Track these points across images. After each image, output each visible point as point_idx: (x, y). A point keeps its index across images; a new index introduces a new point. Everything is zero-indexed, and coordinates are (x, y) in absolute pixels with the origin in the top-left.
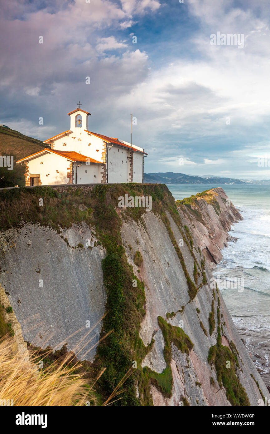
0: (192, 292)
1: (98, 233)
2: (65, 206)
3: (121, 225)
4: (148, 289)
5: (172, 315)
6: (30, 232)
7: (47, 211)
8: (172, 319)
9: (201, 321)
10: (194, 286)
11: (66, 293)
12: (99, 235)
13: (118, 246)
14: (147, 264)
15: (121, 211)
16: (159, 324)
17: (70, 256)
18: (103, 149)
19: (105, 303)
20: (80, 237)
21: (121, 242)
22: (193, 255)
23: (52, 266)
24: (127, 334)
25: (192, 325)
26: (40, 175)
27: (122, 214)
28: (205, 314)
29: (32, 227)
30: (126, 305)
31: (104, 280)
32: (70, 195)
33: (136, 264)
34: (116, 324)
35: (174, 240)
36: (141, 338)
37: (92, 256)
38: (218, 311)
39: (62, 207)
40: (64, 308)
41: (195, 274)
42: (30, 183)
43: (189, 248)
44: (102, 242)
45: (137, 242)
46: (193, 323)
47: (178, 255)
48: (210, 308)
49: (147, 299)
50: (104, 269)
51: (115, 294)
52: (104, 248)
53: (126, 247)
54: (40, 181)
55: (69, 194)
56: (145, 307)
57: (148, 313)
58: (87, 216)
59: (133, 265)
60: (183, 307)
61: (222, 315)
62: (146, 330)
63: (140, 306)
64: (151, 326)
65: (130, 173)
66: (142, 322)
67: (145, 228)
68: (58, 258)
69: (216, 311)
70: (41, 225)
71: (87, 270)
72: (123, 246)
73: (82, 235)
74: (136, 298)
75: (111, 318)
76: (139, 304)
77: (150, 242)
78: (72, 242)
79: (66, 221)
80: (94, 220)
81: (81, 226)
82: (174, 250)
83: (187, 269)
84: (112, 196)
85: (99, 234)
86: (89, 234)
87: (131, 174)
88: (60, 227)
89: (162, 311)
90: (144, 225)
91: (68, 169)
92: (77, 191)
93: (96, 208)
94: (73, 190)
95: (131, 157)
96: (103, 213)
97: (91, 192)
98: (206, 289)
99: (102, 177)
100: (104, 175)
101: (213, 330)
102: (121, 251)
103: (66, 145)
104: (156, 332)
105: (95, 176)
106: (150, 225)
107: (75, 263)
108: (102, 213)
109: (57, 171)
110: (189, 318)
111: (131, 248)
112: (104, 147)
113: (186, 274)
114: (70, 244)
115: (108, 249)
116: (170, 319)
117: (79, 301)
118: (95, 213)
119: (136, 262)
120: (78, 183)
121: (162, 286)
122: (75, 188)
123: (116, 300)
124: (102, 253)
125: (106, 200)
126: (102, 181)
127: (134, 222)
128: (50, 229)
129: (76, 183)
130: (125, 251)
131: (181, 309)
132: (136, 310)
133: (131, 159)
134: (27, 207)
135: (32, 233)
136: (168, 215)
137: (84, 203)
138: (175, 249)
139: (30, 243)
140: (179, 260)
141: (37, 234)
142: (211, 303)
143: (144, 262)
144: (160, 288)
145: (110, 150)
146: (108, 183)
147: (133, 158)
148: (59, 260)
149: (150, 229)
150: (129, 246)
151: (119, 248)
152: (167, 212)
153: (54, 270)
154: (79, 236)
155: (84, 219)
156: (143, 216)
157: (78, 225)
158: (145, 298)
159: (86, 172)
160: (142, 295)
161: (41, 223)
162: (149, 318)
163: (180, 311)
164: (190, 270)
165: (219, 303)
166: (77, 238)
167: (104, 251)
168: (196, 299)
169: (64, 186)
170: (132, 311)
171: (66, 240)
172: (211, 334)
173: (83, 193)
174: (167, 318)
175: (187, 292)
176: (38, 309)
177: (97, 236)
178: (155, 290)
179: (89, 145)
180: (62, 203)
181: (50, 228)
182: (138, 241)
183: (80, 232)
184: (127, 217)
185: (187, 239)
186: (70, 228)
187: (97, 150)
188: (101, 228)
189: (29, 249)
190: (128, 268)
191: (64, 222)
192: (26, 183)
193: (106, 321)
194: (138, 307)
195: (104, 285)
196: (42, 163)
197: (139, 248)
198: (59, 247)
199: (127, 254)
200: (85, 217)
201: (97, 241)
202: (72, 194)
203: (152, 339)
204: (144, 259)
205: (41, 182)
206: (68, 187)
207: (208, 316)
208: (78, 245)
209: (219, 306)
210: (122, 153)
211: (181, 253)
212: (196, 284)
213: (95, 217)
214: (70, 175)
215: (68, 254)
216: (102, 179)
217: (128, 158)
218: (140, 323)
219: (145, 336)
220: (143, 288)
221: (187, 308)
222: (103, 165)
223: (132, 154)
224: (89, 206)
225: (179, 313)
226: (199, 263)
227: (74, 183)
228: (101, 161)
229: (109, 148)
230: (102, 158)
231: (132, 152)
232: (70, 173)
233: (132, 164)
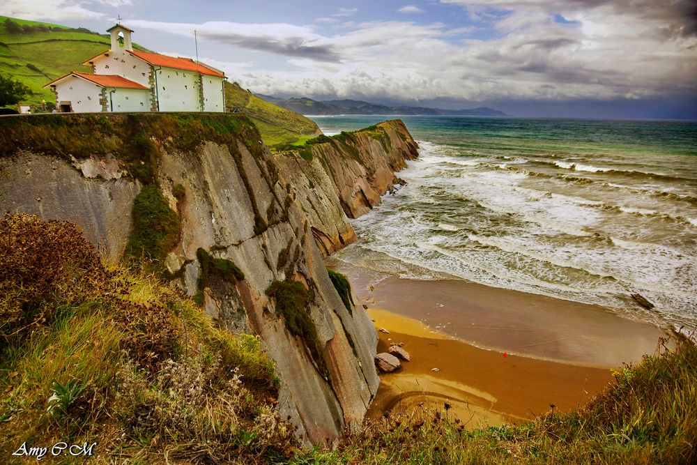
0: (260, 228)
1: (128, 165)
3: (160, 157)
5: (220, 248)
6: (30, 161)
8: (219, 252)
10: (264, 222)
13: (153, 178)
15: (163, 142)
16: (198, 255)
18: (149, 73)
20: (100, 167)
21: (157, 174)
22: (272, 190)
25: (250, 260)
26: (70, 102)
28: (275, 250)
29: (33, 156)
33: (175, 196)
35: (244, 174)
36: (167, 265)
41: (271, 211)
43: (268, 183)
46: (253, 257)
47: (248, 190)
48: (286, 245)
49: (185, 231)
52: (134, 180)
53: (164, 179)
54: (72, 108)
57: (183, 243)
58: (114, 146)
59: (171, 197)
60: (241, 242)
61: (303, 253)
64: (183, 256)
65: (200, 100)
67: (199, 160)
69: (294, 248)
70: (46, 154)
71: (106, 201)
72: (159, 178)
73: (104, 166)
78: (87, 173)
79: (82, 151)
81: (104, 156)
82: (243, 185)
83: (259, 206)
86: (114, 166)
87: (202, 101)
88: (73, 157)
89: (205, 244)
90: (197, 158)
91: (100, 95)
92: (101, 119)
94: (95, 118)
95: (199, 81)
97: (123, 121)
98: (284, 226)
99: (152, 105)
100: (154, 103)
101: (284, 266)
103: (108, 68)
104: (191, 261)
105: (142, 103)
106: (208, 158)
109: (88, 97)
110: (247, 251)
111: (171, 181)
112: (150, 71)
113: (255, 211)
114: (84, 175)
116: (216, 251)
119: (176, 194)
120: (114, 111)
121: (213, 220)
126: (151, 109)
127: (182, 154)
128: (58, 159)
129: (112, 111)
130: (160, 183)
131: (238, 243)
133: (200, 84)
135: (32, 162)
136: (241, 147)
139: (30, 172)
140: (248, 195)
141: (39, 163)
142: (288, 240)
143: (188, 195)
144: (210, 222)
145: (160, 73)
146: (160, 111)
147: (203, 83)
148: (68, 190)
150: (168, 178)
152: (240, 144)
156: (198, 147)
157: (99, 155)
158: (180, 229)
159: (127, 99)
161: (45, 152)
163: (236, 245)
164: (264, 205)
166: (96, 168)
168: (265, 235)
171: (80, 171)
172: (278, 269)
174: (212, 250)
175: (252, 228)
177: (126, 167)
178: (200, 223)
181: (58, 157)
183: (102, 162)
184: (173, 148)
185: (268, 173)
186: (87, 159)
187: (143, 74)
190: (162, 200)
191: (78, 152)
196: (71, 88)
197: (183, 182)
198: (70, 177)
199: (163, 186)
201: (125, 172)
203: (182, 268)
204: (188, 192)
207: (279, 252)
208: (98, 176)
210: (184, 76)
211: (252, 188)
212: (269, 220)
214: (102, 102)
215: (81, 185)
216: (152, 107)
217: (195, 82)
220: (181, 220)
221: (247, 243)
222: (151, 90)
223: (201, 79)
225: (234, 248)
226: (282, 200)
227: (109, 110)
228: (149, 86)
229: (158, 72)
230: (149, 83)
231: (200, 75)
232: (103, 100)
233: (201, 89)
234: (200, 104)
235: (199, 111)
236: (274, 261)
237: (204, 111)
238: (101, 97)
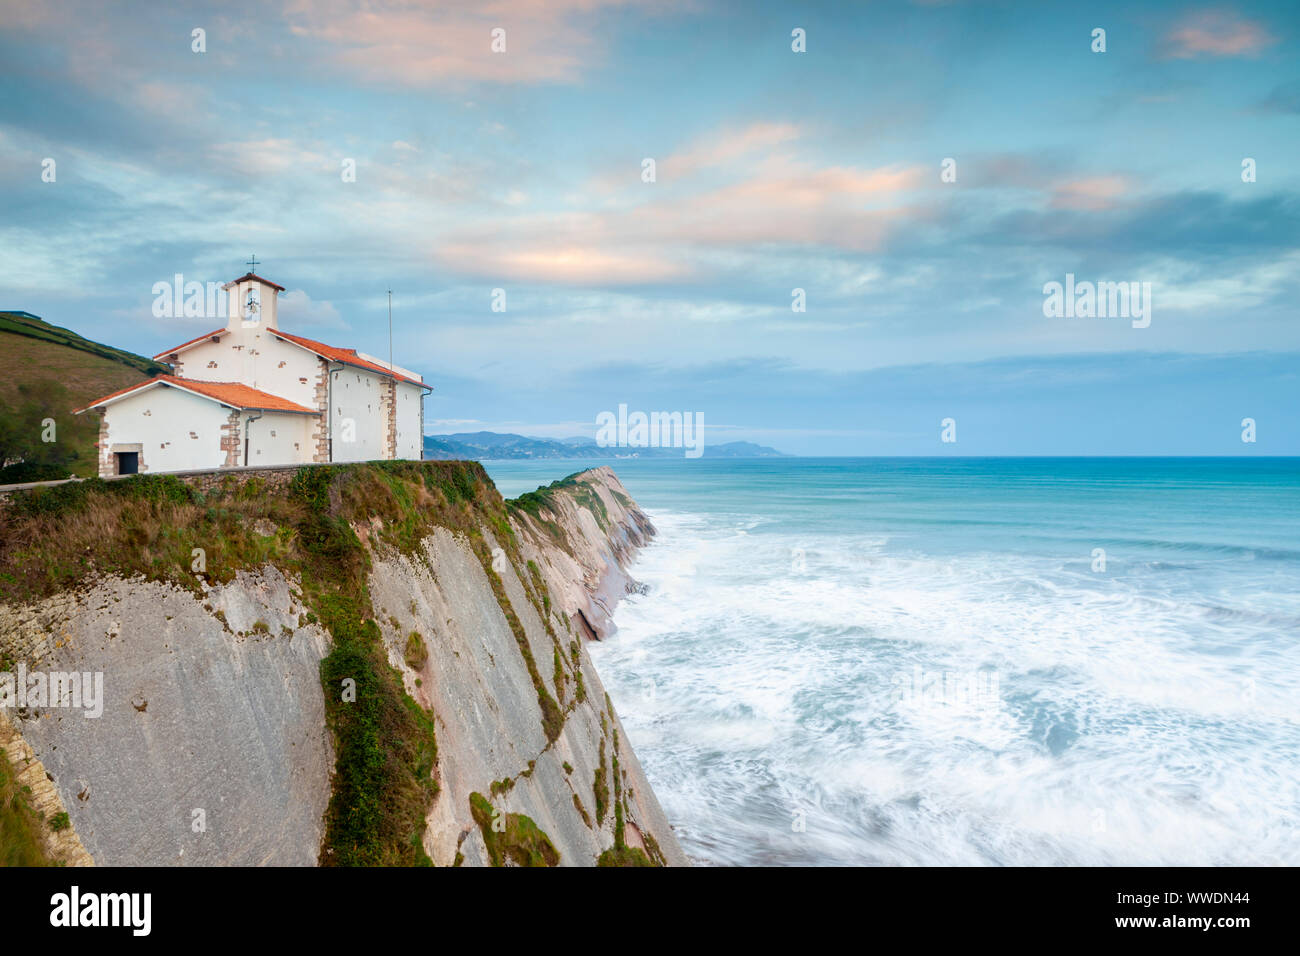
0: (553, 723)
1: (308, 591)
2: (216, 526)
3: (369, 568)
4: (443, 727)
5: (504, 787)
6: (117, 601)
7: (166, 541)
8: (505, 797)
9: (577, 792)
10: (556, 708)
11: (222, 758)
12: (312, 597)
13: (362, 622)
14: (437, 664)
15: (368, 533)
16: (474, 813)
17: (231, 656)
18: (318, 377)
19: (331, 774)
20: (259, 605)
21: (371, 610)
22: (550, 631)
23: (182, 688)
24: (392, 848)
25: (554, 807)
26: (141, 445)
27: (371, 540)
28: (585, 773)
29: (121, 586)
30: (384, 773)
31: (327, 714)
32: (230, 497)
33: (411, 664)
34: (363, 825)
35: (504, 598)
36: (429, 854)
37: (294, 653)
38: (616, 765)
39: (207, 528)
40: (218, 800)
41: (559, 677)
42: (112, 466)
43: (541, 615)
44: (322, 615)
45: (413, 609)
46: (557, 800)
47: (516, 635)
48: (597, 759)
49: (442, 753)
50: (326, 684)
51: (357, 747)
52: (324, 629)
53: (384, 623)
54: (142, 462)
55: (228, 493)
56: (438, 774)
57: (444, 786)
58: (278, 548)
59: (403, 667)
60: (532, 764)
61: (624, 773)
62: (441, 833)
63: (424, 772)
64: (453, 821)
65: (389, 437)
66: (429, 813)
67: (431, 571)
68: (197, 666)
69: (609, 763)
70: (148, 580)
71: (280, 692)
72: (376, 621)
73: (264, 599)
74: (414, 753)
75: (349, 811)
76: (422, 767)
77: (444, 605)
78: (237, 622)
79: (220, 565)
80: (296, 557)
81: (262, 575)
82: (507, 622)
83: (539, 668)
84: (344, 494)
85: (311, 594)
86: (283, 596)
87: (392, 437)
88: (204, 583)
89: (479, 780)
90: (428, 566)
91: (224, 427)
92: (249, 484)
93: (302, 526)
94: (237, 481)
95: (390, 395)
96: (322, 538)
97: (289, 487)
98: (584, 712)
99: (317, 447)
100: (323, 442)
101: (606, 812)
102: (372, 633)
103: (216, 366)
104: (467, 833)
105: (297, 445)
106: (444, 565)
107: (247, 675)
108: (318, 540)
109: (192, 433)
110: (546, 787)
111: (397, 626)
112: (320, 371)
113: (536, 680)
114: (230, 626)
115: (336, 631)
116: (500, 796)
117: (259, 778)
118: (300, 540)
119: (411, 658)
120: (251, 464)
121: (479, 716)
122: (245, 478)
123: (361, 763)
124: (320, 642)
125: (330, 505)
126: (315, 457)
127: (403, 558)
128: (175, 589)
129: (246, 464)
130: (380, 633)
131: (528, 769)
132: (413, 781)
133: (390, 401)
134: (108, 534)
135: (122, 603)
136: (488, 537)
137: (269, 516)
138: (508, 619)
139: (116, 631)
140: (518, 647)
141: (137, 604)
142: (598, 746)
143: (432, 657)
144: (474, 721)
145: (336, 377)
146: (334, 461)
148: (201, 671)
149: (445, 575)
150: (391, 619)
151: (364, 628)
152: (484, 530)
153: (188, 700)
154: (258, 601)
155: (269, 558)
156: (424, 542)
157: (253, 573)
158: (436, 749)
159: (274, 435)
160: (429, 742)
161: (147, 574)
162: (448, 801)
163: (525, 774)
164: (546, 672)
165: (616, 745)
166: (252, 608)
167: (325, 637)
168: (563, 739)
169: (212, 473)
170: (405, 786)
171: (220, 616)
172: (600, 822)
173: (266, 490)
174: (494, 795)
175: (540, 724)
176: (140, 811)
177: (306, 599)
178: (461, 726)
179: (281, 366)
180: (208, 519)
181: (174, 585)
182: (414, 607)
183: (259, 591)
184: (386, 546)
185: (534, 592)
186: (232, 583)
187: (301, 379)
188: (317, 577)
189: (114, 646)
190: (392, 677)
191: (214, 569)
192: (101, 467)
193: (334, 821)
194: (418, 774)
195: (328, 726)
196: (148, 413)
197: (418, 625)
198: (202, 634)
199: (387, 641)
200: (271, 551)
201: (305, 611)
202: (235, 494)
203: (458, 854)
204: (429, 649)
205: (145, 463)
206: (226, 476)
207: (592, 778)
208: (256, 627)
209: (617, 751)
210: (369, 385)
211: (523, 629)
212: (561, 703)
213: (299, 551)
214: (228, 444)
215: (227, 653)
216: (316, 452)
217: (382, 397)
218: (424, 815)
219: (439, 847)
220: (431, 724)
221: (540, 765)
222: (318, 415)
223: (394, 389)
224: (283, 521)
225: (523, 779)
226: (567, 651)
227: (241, 464)
228: (314, 407)
229: (334, 374)
230: (315, 400)
231: (393, 384)
232: (230, 439)
233: (393, 413)
234: (387, 445)
235: (387, 458)
236: (590, 804)
237: (397, 458)
238: (226, 433)
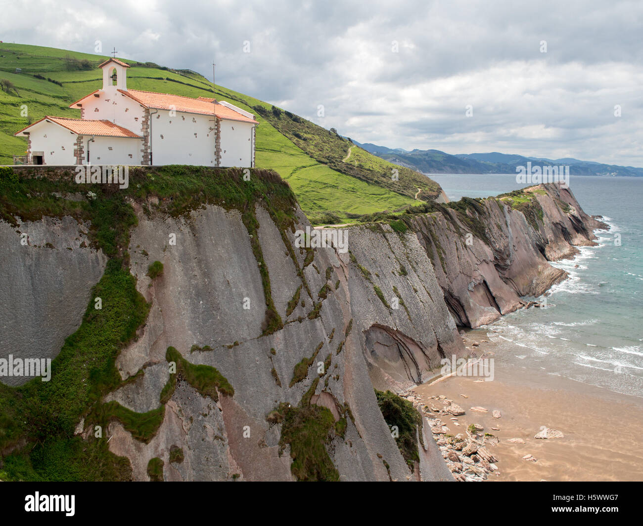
1: (91, 232)
3: (136, 224)
4: (160, 310)
5: (204, 349)
9: (275, 365)
10: (280, 319)
12: (94, 235)
15: (143, 206)
16: (168, 356)
18: (143, 117)
20: (54, 234)
21: (128, 244)
26: (43, 152)
28: (290, 357)
33: (149, 275)
36: (119, 367)
37: (70, 260)
38: (329, 358)
41: (294, 303)
42: (33, 161)
45: (165, 248)
46: (252, 366)
47: (262, 273)
48: (310, 352)
49: (152, 323)
53: (135, 252)
57: (144, 338)
59: (141, 276)
60: (237, 343)
61: (336, 365)
64: (143, 355)
65: (215, 152)
67: (194, 230)
69: (322, 357)
72: (130, 251)
73: (59, 232)
79: (33, 212)
81: (61, 220)
82: (256, 265)
83: (275, 295)
86: (73, 232)
87: (217, 153)
88: (19, 220)
90: (191, 226)
91: (75, 144)
94: (57, 172)
95: (216, 127)
98: (312, 325)
99: (143, 157)
100: (146, 154)
101: (301, 381)
103: (98, 110)
104: (155, 364)
105: (130, 155)
106: (208, 227)
109: (63, 147)
111: (146, 255)
112: (144, 114)
113: (268, 300)
114: (30, 242)
116: (195, 353)
126: (142, 162)
127: (170, 220)
131: (232, 344)
133: (216, 131)
142: (316, 346)
145: (158, 117)
146: (153, 165)
147: (220, 129)
149: (206, 232)
150: (142, 251)
154: (53, 232)
155: (69, 212)
157: (55, 219)
159: (111, 149)
163: (228, 348)
164: (283, 296)
166: (47, 235)
168: (279, 335)
172: (291, 386)
174: (191, 352)
177: (89, 235)
179: (126, 111)
183: (56, 227)
184: (157, 212)
186: (38, 222)
187: (136, 119)
191: (28, 214)
192: (29, 163)
196: (45, 136)
197: (166, 256)
199: (133, 262)
201: (87, 241)
203: (141, 371)
204: (170, 271)
205: (45, 161)
207: (296, 362)
208: (47, 244)
209: (337, 352)
211: (268, 270)
212: (287, 317)
214: (77, 153)
216: (142, 160)
217: (211, 129)
219: (128, 365)
221: (246, 345)
222: (143, 139)
223: (218, 124)
226: (315, 291)
228: (141, 134)
230: (142, 130)
231: (218, 122)
232: (77, 151)
233: (218, 138)
234: (215, 157)
235: (213, 165)
236: (286, 375)
237: (220, 166)
238: (76, 147)
